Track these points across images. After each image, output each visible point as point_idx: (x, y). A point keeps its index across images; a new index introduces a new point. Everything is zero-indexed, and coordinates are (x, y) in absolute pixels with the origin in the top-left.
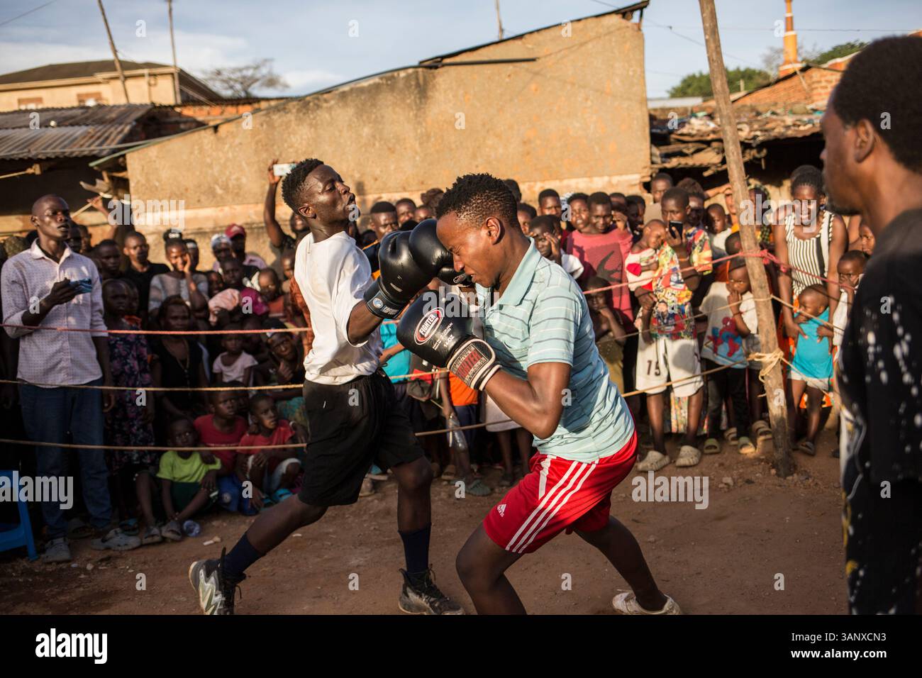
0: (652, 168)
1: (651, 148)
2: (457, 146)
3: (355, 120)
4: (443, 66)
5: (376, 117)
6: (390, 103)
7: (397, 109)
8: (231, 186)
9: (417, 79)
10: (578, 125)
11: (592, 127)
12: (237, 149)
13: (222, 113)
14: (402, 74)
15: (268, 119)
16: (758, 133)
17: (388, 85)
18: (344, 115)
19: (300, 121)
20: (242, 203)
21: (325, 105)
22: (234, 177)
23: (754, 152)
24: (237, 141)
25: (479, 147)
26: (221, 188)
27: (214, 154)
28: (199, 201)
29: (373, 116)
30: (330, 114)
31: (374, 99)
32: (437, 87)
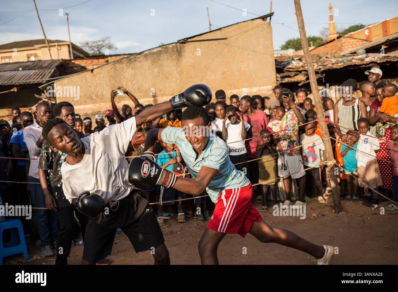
0: (277, 83)
1: (276, 74)
2: (194, 76)
3: (151, 66)
4: (188, 42)
5: (160, 64)
6: (165, 58)
7: (169, 61)
8: (99, 95)
9: (177, 48)
10: (245, 66)
11: (251, 66)
12: (101, 79)
13: (92, 62)
14: (171, 46)
15: (114, 66)
16: (321, 67)
17: (164, 51)
18: (146, 64)
19: (128, 67)
20: (104, 102)
21: (138, 60)
22: (100, 91)
23: (320, 75)
24: (102, 76)
25: (204, 76)
26: (95, 96)
27: (92, 81)
28: (86, 102)
29: (159, 64)
30: (141, 64)
31: (159, 57)
32: (186, 51)
